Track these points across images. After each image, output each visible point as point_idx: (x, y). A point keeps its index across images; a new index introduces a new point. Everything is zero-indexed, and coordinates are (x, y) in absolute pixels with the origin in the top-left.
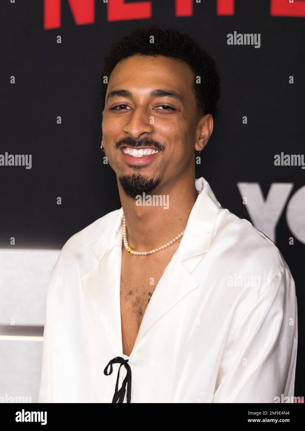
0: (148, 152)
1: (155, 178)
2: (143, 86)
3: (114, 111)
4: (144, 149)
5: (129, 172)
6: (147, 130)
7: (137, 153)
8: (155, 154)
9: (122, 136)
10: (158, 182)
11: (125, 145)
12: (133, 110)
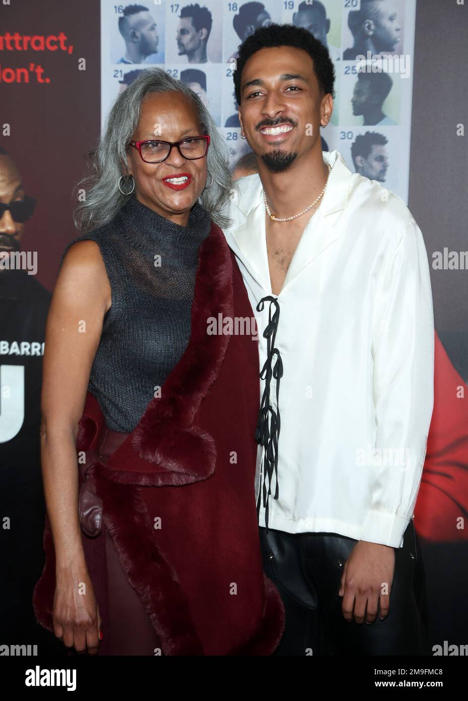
0: (285, 129)
1: (293, 152)
2: (272, 73)
3: (250, 99)
4: (279, 126)
5: (270, 149)
6: (282, 109)
7: (274, 131)
8: (290, 131)
9: (260, 119)
10: (295, 155)
11: (265, 126)
12: (267, 96)
